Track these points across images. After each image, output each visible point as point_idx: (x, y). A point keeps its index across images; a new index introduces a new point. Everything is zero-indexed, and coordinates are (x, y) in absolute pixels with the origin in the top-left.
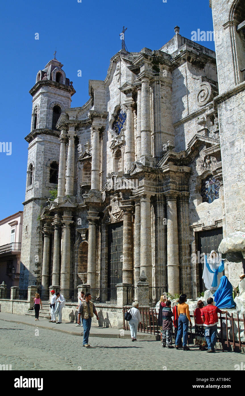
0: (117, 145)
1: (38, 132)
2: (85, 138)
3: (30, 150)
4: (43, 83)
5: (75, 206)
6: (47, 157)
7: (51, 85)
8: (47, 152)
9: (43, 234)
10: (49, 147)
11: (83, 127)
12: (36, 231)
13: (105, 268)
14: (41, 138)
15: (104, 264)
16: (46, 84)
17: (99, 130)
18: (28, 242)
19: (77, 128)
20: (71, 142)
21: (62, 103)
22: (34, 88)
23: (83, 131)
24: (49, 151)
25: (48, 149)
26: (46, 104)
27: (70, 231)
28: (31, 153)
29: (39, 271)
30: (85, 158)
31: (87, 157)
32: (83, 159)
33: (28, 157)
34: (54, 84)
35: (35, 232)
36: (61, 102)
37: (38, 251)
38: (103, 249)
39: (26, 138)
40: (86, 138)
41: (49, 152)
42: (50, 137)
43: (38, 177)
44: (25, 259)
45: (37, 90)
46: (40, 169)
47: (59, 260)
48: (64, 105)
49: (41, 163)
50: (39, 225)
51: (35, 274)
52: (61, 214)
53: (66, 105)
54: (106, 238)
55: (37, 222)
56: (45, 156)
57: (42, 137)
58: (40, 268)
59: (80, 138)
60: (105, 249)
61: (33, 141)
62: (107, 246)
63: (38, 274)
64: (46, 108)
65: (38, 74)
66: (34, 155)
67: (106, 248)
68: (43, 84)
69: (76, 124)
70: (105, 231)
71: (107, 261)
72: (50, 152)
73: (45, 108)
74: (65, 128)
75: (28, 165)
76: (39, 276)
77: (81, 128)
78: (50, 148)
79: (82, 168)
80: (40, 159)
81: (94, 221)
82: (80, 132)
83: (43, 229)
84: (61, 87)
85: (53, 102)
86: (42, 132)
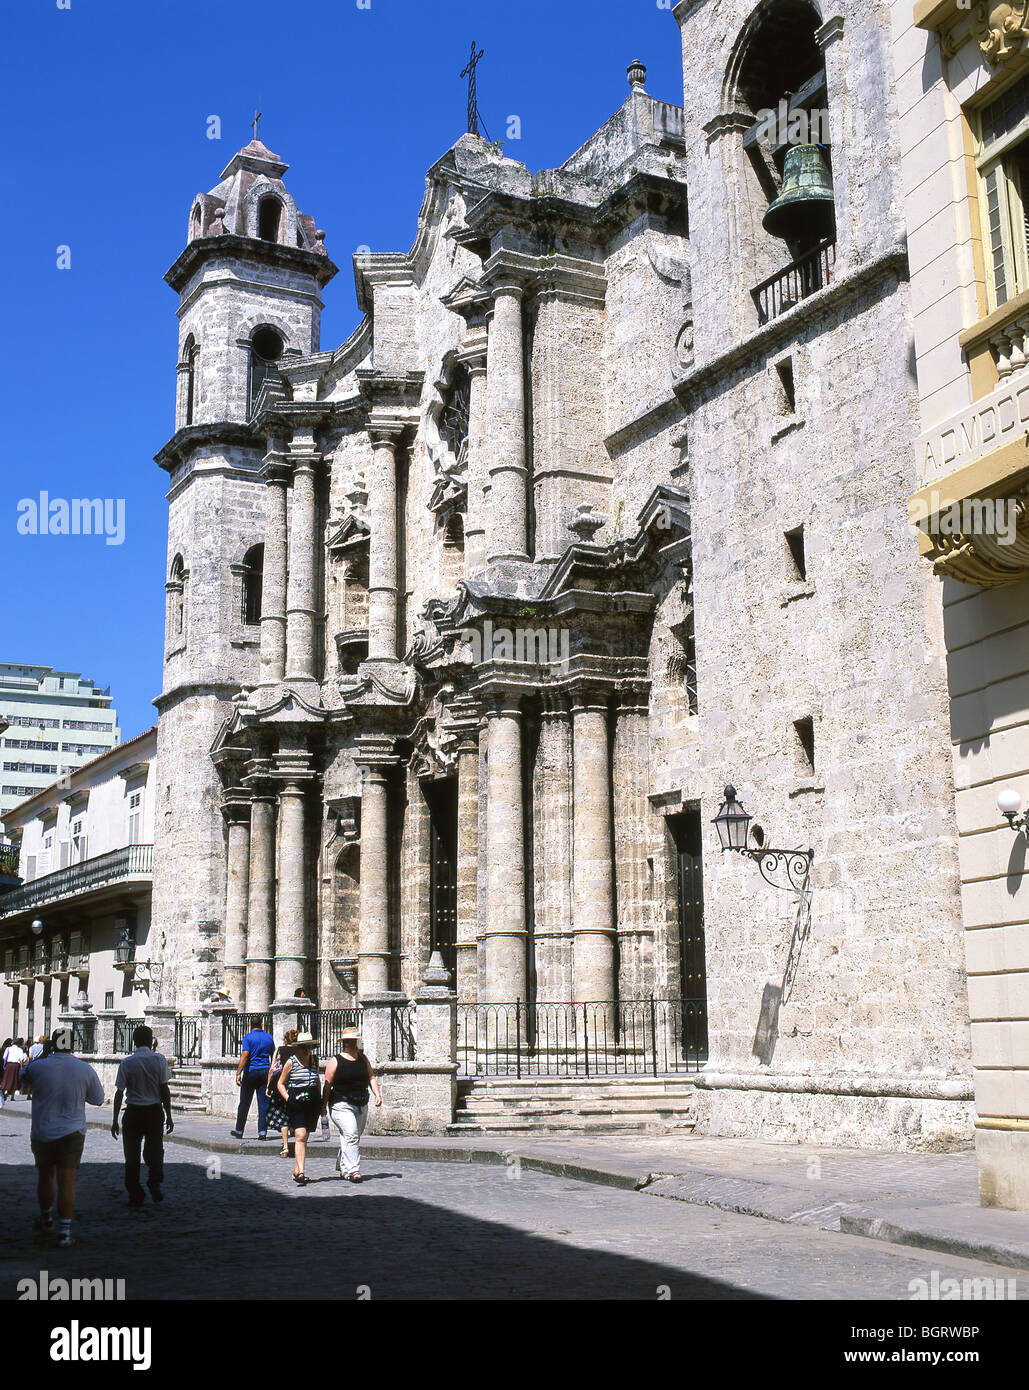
0: (449, 500)
1: (196, 436)
3: (176, 502)
4: (210, 247)
5: (318, 719)
6: (234, 529)
7: (243, 252)
8: (233, 512)
9: (226, 817)
10: (239, 491)
11: (340, 426)
12: (199, 806)
13: (420, 940)
15: (417, 922)
16: (219, 250)
17: (394, 438)
18: (173, 846)
19: (321, 431)
20: (301, 486)
21: (285, 320)
22: (180, 263)
23: (343, 441)
24: (241, 504)
25: (237, 498)
26: (226, 329)
27: (302, 808)
28: (177, 513)
29: (215, 950)
30: (351, 541)
31: (357, 538)
32: (344, 545)
33: (167, 529)
34: (250, 248)
35: (198, 808)
36: (281, 316)
37: (208, 879)
38: (412, 869)
39: (157, 459)
40: (354, 468)
41: (238, 509)
42: (244, 454)
43: (203, 607)
44: (166, 908)
45: (191, 272)
46: (209, 575)
48: (294, 327)
49: (211, 553)
50: (211, 782)
51: (200, 961)
53: (301, 325)
54: (421, 830)
55: (201, 774)
56: (226, 527)
58: (215, 938)
59: (334, 467)
60: (418, 871)
61: (183, 470)
62: (428, 858)
63: (209, 961)
64: (225, 341)
65: (193, 207)
66: (186, 524)
67: (420, 868)
68: (212, 250)
69: (318, 418)
70: (419, 804)
71: (425, 914)
72: (245, 511)
73: (220, 341)
75: (170, 558)
76: (215, 971)
77: (335, 431)
78: (242, 495)
79: (341, 579)
80: (210, 537)
81: (378, 772)
82: (334, 444)
84: (279, 258)
85: (251, 319)
86: (214, 437)
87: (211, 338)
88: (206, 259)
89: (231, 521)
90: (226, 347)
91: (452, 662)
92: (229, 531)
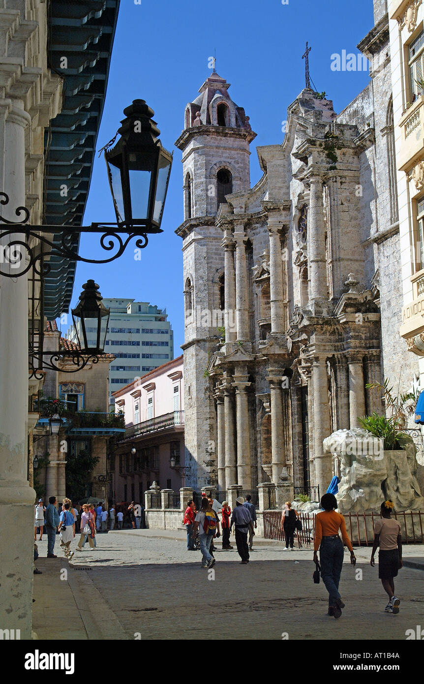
0: (302, 262)
1: (193, 222)
2: (261, 243)
3: (186, 252)
4: (194, 131)
5: (252, 359)
6: (213, 266)
7: (210, 132)
8: (212, 257)
9: (216, 400)
10: (214, 247)
11: (257, 223)
12: (203, 395)
13: (299, 457)
14: (200, 234)
15: (297, 449)
16: (199, 132)
17: (279, 231)
18: (193, 414)
19: (247, 226)
20: (240, 251)
21: (233, 163)
22: (181, 138)
23: (258, 230)
24: (216, 254)
25: (214, 251)
26: (204, 170)
27: (246, 399)
28: (187, 258)
29: (213, 461)
30: (263, 277)
31: (266, 276)
32: (260, 279)
33: (183, 265)
34: (213, 130)
35: (203, 397)
36: (229, 161)
37: (209, 429)
38: (295, 426)
39: (176, 232)
40: (263, 243)
41: (214, 256)
43: (201, 303)
44: (191, 442)
45: (187, 142)
46: (203, 288)
47: (233, 444)
48: (237, 166)
49: (203, 278)
50: (208, 384)
51: (207, 466)
52: (231, 372)
53: (240, 165)
54: (297, 408)
55: (203, 381)
56: (209, 265)
57: (202, 232)
58: (213, 456)
59: (254, 243)
60: (297, 427)
61: (188, 237)
62: (301, 421)
63: (211, 466)
64: (204, 176)
65: (186, 109)
66: (191, 263)
67: (298, 425)
68: (196, 133)
69: (246, 220)
70: (296, 397)
71: (301, 445)
72: (217, 257)
73: (202, 176)
74: (230, 227)
75: (185, 279)
76: (214, 471)
77: (254, 225)
78: (216, 249)
79: (260, 295)
80: (202, 270)
81: (277, 383)
82: (254, 231)
83: (214, 390)
84: (227, 133)
85: (215, 165)
86: (201, 223)
87: (198, 175)
88: (193, 137)
89: (211, 262)
90: (205, 179)
91: (303, 339)
92: (211, 267)
